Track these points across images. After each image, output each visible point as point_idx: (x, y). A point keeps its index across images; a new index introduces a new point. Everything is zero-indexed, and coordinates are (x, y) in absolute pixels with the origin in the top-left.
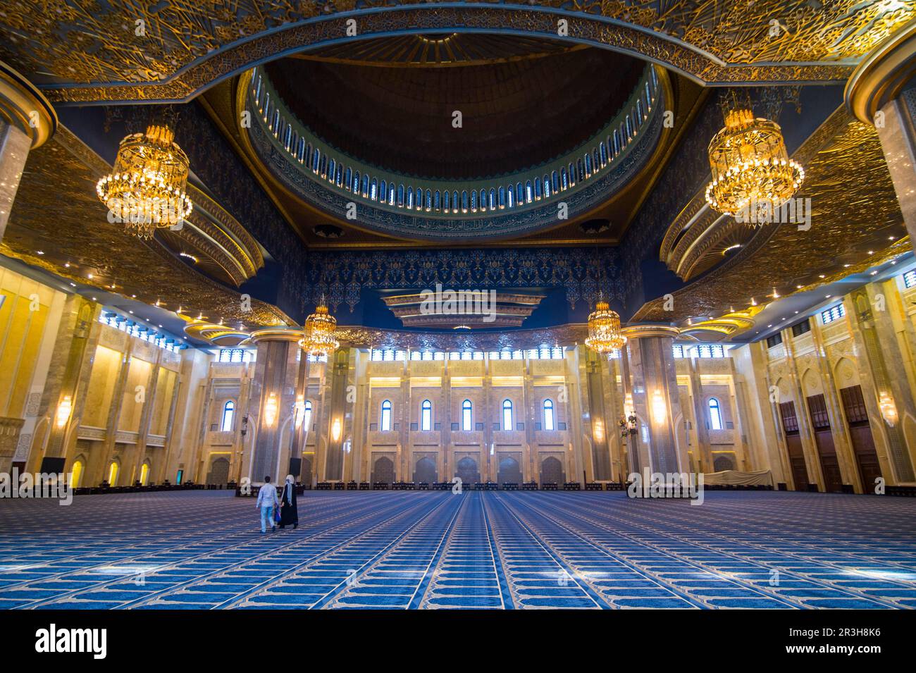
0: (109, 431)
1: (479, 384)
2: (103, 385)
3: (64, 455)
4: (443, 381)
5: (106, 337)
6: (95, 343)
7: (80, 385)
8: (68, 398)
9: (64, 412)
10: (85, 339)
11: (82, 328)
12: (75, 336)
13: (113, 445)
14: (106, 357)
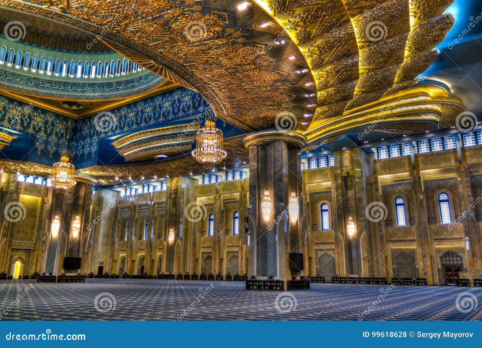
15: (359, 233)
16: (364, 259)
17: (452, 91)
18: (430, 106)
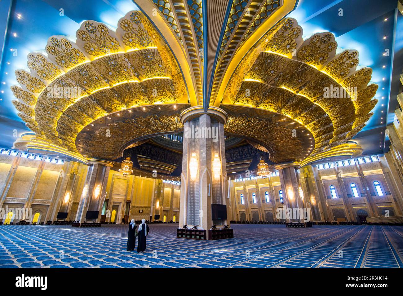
0: (171, 208)
1: (268, 186)
2: (169, 197)
3: (159, 214)
4: (256, 186)
5: (166, 186)
6: (164, 187)
7: (161, 198)
8: (158, 201)
9: (158, 204)
10: (161, 187)
11: (159, 185)
12: (158, 187)
13: (172, 212)
14: (167, 190)
15: (317, 202)
16: (321, 213)
17: (358, 144)
18: (349, 150)
